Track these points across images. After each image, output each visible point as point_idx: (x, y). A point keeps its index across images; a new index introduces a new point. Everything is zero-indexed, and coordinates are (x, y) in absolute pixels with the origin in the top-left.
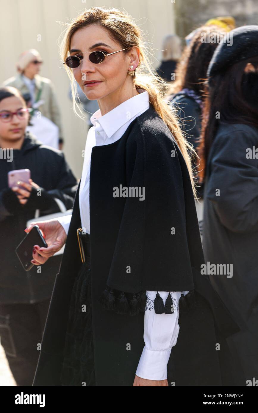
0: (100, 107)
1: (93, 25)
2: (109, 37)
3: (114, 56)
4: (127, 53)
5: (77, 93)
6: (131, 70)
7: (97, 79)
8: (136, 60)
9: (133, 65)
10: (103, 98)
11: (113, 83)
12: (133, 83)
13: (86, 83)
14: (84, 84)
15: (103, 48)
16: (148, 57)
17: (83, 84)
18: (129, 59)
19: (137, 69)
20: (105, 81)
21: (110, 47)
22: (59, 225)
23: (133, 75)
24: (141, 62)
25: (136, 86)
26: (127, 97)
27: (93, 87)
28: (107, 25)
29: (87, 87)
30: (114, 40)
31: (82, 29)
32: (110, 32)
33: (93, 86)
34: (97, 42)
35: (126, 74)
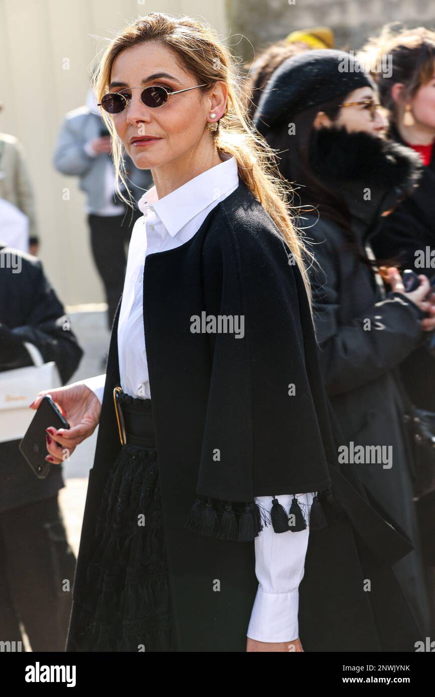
0: (157, 182)
1: (150, 42)
2: (176, 63)
3: (184, 96)
4: (207, 91)
5: (122, 157)
6: (211, 120)
7: (153, 135)
8: (220, 105)
9: (215, 112)
10: (162, 166)
11: (180, 142)
12: (214, 144)
13: (135, 140)
14: (131, 142)
15: (166, 82)
16: (241, 101)
17: (129, 142)
18: (208, 102)
19: (222, 120)
20: (166, 138)
21: (178, 81)
22: (87, 392)
23: (216, 130)
24: (229, 108)
25: (218, 148)
26: (204, 168)
27: (147, 147)
28: (174, 42)
29: (137, 146)
30: (185, 69)
31: (131, 49)
32: (178, 56)
33: (145, 145)
34: (156, 71)
35: (203, 127)
